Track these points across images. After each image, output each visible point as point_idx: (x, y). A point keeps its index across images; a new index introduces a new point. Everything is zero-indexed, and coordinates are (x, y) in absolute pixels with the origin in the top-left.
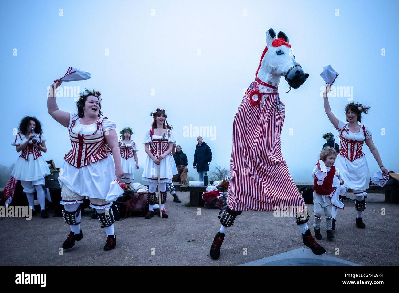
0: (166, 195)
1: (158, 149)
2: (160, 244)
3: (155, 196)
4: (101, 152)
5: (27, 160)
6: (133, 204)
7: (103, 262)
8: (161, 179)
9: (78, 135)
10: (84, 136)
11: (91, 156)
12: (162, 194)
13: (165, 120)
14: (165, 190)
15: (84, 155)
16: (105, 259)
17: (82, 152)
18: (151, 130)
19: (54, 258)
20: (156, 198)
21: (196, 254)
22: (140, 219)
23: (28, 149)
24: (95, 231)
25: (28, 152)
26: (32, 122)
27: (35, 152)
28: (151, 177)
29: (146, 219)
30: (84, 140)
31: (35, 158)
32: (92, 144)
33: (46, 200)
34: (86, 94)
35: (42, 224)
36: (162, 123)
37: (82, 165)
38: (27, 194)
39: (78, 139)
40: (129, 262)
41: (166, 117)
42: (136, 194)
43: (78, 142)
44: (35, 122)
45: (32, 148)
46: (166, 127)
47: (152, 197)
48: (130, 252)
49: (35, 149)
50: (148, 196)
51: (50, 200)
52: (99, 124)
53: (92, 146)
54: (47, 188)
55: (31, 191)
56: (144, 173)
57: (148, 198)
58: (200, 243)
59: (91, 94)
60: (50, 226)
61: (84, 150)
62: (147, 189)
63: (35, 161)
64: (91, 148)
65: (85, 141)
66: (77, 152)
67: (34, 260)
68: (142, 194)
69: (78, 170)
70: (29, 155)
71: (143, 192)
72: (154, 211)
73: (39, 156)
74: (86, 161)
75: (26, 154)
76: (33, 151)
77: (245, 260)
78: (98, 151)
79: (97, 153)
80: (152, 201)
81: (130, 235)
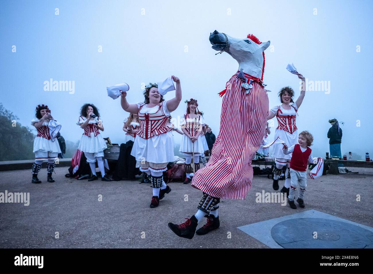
0: (199, 166)
1: (191, 130)
2: (196, 204)
3: (191, 167)
4: (162, 128)
5: (90, 137)
6: (173, 173)
7: (151, 216)
8: (195, 153)
9: (144, 114)
10: (149, 115)
11: (156, 130)
12: (196, 165)
13: (196, 108)
14: (198, 162)
15: (150, 129)
16: (153, 214)
17: (148, 127)
18: (186, 115)
19: (113, 212)
20: (192, 168)
21: (225, 212)
22: (179, 184)
23: (89, 128)
24: (144, 193)
25: (89, 131)
26: (90, 107)
27: (95, 130)
28: (186, 151)
29: (185, 184)
30: (149, 118)
31: (96, 135)
32: (155, 121)
33: (105, 168)
34: (150, 86)
35: (102, 186)
36: (194, 110)
37: (149, 137)
38: (90, 163)
39: (145, 118)
40: (171, 217)
41: (197, 105)
42: (176, 165)
43: (145, 120)
44: (93, 108)
45: (93, 127)
46: (197, 113)
47: (188, 168)
48: (172, 210)
49: (94, 128)
50: (185, 166)
51: (108, 169)
52: (160, 107)
53: (156, 123)
54: (106, 159)
55: (93, 161)
56: (180, 149)
57: (185, 168)
58: (229, 204)
59: (153, 86)
60: (109, 188)
61: (150, 125)
62: (185, 161)
63: (96, 137)
64: (155, 124)
65: (151, 119)
66: (145, 128)
67: (98, 213)
68: (180, 165)
69: (146, 140)
70: (91, 133)
71: (181, 163)
72: (190, 178)
73: (98, 134)
74: (152, 133)
75: (88, 132)
76: (93, 129)
77: (265, 218)
78: (160, 127)
79: (160, 128)
80: (188, 171)
81: (172, 196)
